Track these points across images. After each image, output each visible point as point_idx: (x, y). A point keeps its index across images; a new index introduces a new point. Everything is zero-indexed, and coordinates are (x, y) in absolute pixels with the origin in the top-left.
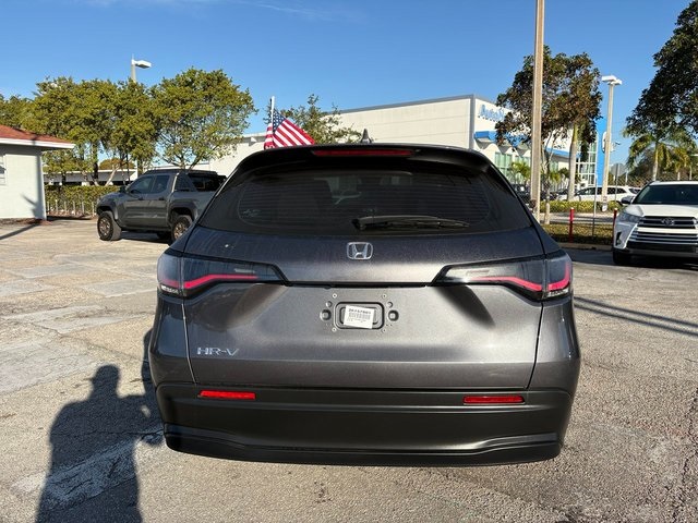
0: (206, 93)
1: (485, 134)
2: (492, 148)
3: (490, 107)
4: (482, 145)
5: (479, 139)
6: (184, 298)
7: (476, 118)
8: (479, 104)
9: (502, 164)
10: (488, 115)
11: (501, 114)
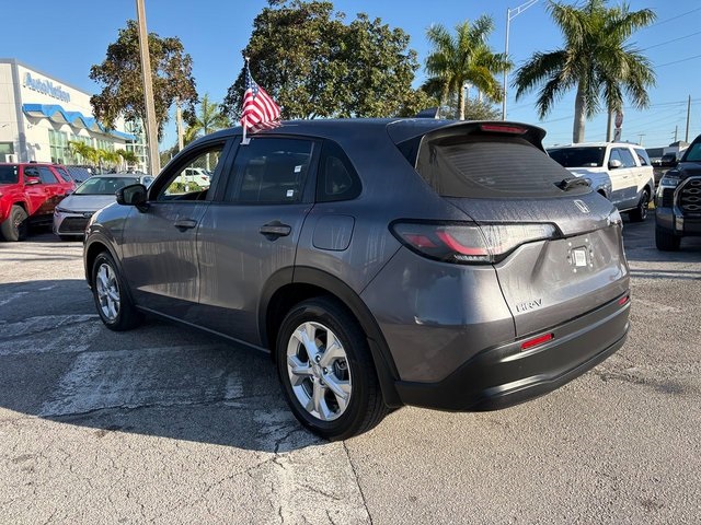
1: (37, 108)
2: (45, 124)
3: (35, 76)
4: (34, 120)
5: (30, 112)
6: (493, 264)
7: (22, 87)
8: (22, 71)
9: (57, 142)
10: (34, 85)
11: (50, 86)
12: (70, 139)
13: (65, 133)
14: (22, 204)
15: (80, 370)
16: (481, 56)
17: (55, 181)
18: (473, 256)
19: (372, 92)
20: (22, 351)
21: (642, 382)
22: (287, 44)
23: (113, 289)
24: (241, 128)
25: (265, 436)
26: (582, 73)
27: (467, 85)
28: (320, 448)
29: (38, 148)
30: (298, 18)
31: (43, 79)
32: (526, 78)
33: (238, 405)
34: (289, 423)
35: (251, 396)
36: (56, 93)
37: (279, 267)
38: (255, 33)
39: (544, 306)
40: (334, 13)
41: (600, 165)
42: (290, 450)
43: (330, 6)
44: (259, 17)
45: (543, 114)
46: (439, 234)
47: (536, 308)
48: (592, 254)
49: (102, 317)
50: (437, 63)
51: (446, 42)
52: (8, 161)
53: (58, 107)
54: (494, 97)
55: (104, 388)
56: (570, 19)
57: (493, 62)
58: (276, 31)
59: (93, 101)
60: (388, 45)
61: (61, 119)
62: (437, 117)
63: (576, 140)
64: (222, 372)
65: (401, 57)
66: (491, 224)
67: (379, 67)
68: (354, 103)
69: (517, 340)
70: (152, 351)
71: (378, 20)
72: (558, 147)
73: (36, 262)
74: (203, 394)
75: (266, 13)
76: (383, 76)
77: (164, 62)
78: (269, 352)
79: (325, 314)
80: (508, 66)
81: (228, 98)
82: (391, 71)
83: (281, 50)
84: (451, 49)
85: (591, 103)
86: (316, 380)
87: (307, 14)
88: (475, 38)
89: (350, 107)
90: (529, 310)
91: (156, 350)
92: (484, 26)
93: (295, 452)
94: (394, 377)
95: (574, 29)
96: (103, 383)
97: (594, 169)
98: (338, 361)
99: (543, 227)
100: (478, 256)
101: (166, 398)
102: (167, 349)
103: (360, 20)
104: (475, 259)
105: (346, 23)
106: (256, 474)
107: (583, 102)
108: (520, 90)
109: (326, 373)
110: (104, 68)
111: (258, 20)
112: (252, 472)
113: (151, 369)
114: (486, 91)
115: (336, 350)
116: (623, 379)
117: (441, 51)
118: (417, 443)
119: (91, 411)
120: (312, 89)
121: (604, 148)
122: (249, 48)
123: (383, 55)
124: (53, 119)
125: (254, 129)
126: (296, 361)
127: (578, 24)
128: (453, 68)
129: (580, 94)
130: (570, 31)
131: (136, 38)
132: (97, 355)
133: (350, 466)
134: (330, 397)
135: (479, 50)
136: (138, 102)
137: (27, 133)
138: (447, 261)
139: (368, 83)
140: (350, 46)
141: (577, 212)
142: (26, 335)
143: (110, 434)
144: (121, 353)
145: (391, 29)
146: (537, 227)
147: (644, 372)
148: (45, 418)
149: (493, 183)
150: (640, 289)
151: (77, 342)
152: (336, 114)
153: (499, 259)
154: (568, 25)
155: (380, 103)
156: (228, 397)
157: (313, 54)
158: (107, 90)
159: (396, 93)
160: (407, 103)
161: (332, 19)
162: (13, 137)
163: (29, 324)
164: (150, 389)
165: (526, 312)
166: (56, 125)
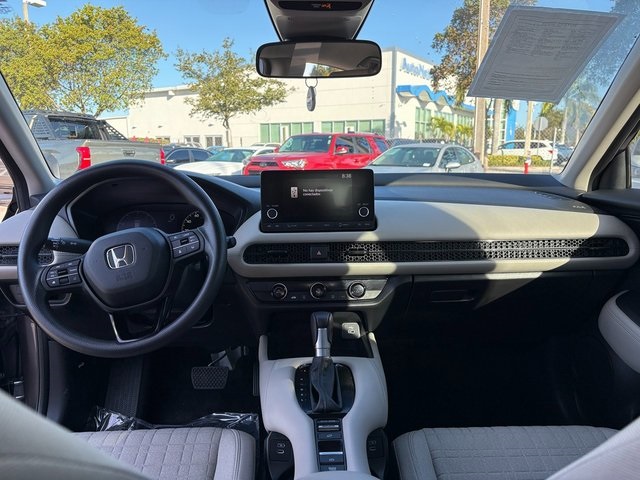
0: (106, 32)
1: (407, 88)
2: (414, 102)
3: (411, 60)
4: (405, 100)
5: (402, 92)
7: (398, 71)
8: (400, 56)
9: (421, 118)
10: (409, 69)
12: (433, 115)
13: (429, 111)
29: (405, 124)
31: (417, 63)
36: (426, 75)
53: (426, 87)
61: (427, 98)
137: (397, 111)
162: (386, 115)
166: (423, 103)
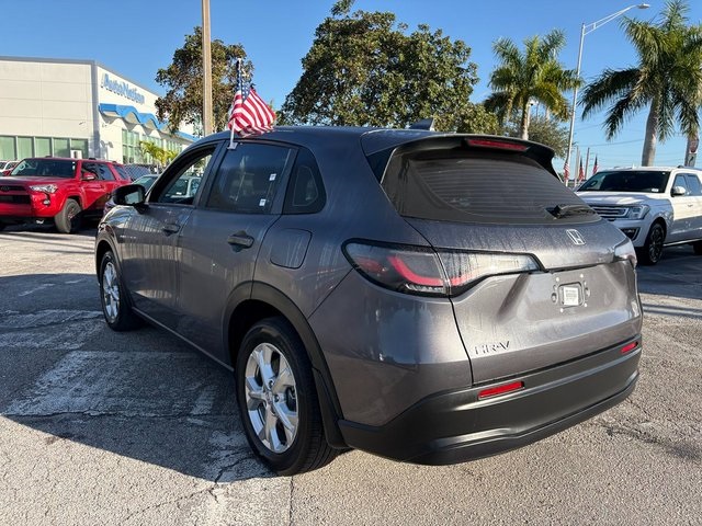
1: (112, 108)
2: (119, 124)
3: (112, 77)
4: (109, 120)
5: (105, 111)
6: (449, 297)
7: (99, 88)
8: (101, 72)
9: (129, 141)
10: (112, 86)
11: (126, 87)
12: (141, 139)
13: (137, 134)
14: (77, 198)
15: (62, 369)
16: (550, 71)
17: (112, 178)
18: (427, 287)
19: (427, 105)
20: (18, 344)
21: (654, 441)
22: (347, 54)
23: (116, 288)
24: (229, 133)
25: (212, 461)
26: (656, 93)
27: (533, 101)
28: (265, 481)
29: (112, 146)
30: (359, 28)
31: (120, 81)
32: (594, 96)
33: (200, 422)
34: (243, 449)
35: (219, 414)
36: (132, 95)
37: (240, 281)
38: (316, 42)
39: (511, 349)
40: (397, 24)
41: (662, 190)
42: (232, 480)
43: (392, 17)
44: (321, 26)
45: (611, 134)
46: (390, 259)
47: (501, 351)
48: (588, 293)
49: (105, 316)
50: (502, 78)
51: (513, 57)
52: (72, 156)
53: (132, 108)
54: (560, 114)
55: (77, 390)
56: (644, 36)
57: (561, 78)
58: (337, 41)
59: (157, 104)
60: (447, 57)
61: (134, 120)
62: (432, 129)
63: (645, 163)
64: (199, 384)
65: (460, 70)
66: (451, 251)
67: (437, 80)
68: (409, 115)
69: (474, 386)
70: (139, 356)
71: (439, 32)
72: (618, 169)
73: (77, 255)
74: (170, 407)
75: (328, 22)
76: (440, 88)
77: (226, 68)
78: (232, 370)
79: (278, 337)
80: (577, 83)
81: (286, 105)
82: (449, 84)
83: (339, 60)
84: (518, 63)
85: (664, 125)
86: (268, 407)
87: (369, 25)
88: (544, 53)
89: (405, 118)
90: (491, 353)
91: (144, 354)
92: (554, 41)
93: (237, 484)
94: (338, 415)
95: (649, 47)
96: (78, 385)
97: (654, 195)
98: (289, 389)
99: (519, 258)
100: (433, 287)
101: (131, 408)
102: (156, 354)
103: (421, 32)
104: (430, 290)
105: (407, 34)
106: (185, 505)
107: (656, 123)
108: (587, 109)
109: (277, 401)
110: (170, 72)
111: (320, 29)
112: (182, 502)
113: (131, 374)
114: (552, 108)
115: (287, 376)
116: (632, 435)
117: (507, 66)
118: (371, 487)
119: (54, 414)
120: (369, 99)
121: (668, 174)
122: (308, 56)
123: (442, 67)
124: (127, 119)
125: (243, 133)
126: (253, 384)
127: (654, 42)
128: (519, 84)
129: (652, 115)
130: (644, 48)
131: (200, 44)
132: (86, 354)
133: (288, 507)
134: (280, 427)
135: (548, 65)
136: (198, 105)
137: (102, 131)
138: (397, 290)
139: (425, 95)
140: (408, 57)
141: (567, 243)
142: (30, 328)
143: (60, 442)
144: (110, 354)
145: (452, 41)
146: (510, 258)
147: (659, 429)
148: (8, 416)
149: (467, 204)
150: (683, 330)
151: (73, 340)
152: (390, 125)
153: (458, 292)
154: (642, 42)
155: (435, 117)
156: (194, 412)
157: (370, 65)
158: (171, 93)
159: (453, 106)
160: (464, 117)
161: (393, 29)
162: (88, 134)
163: (39, 316)
164: (121, 396)
165: (487, 355)
166: (130, 125)
